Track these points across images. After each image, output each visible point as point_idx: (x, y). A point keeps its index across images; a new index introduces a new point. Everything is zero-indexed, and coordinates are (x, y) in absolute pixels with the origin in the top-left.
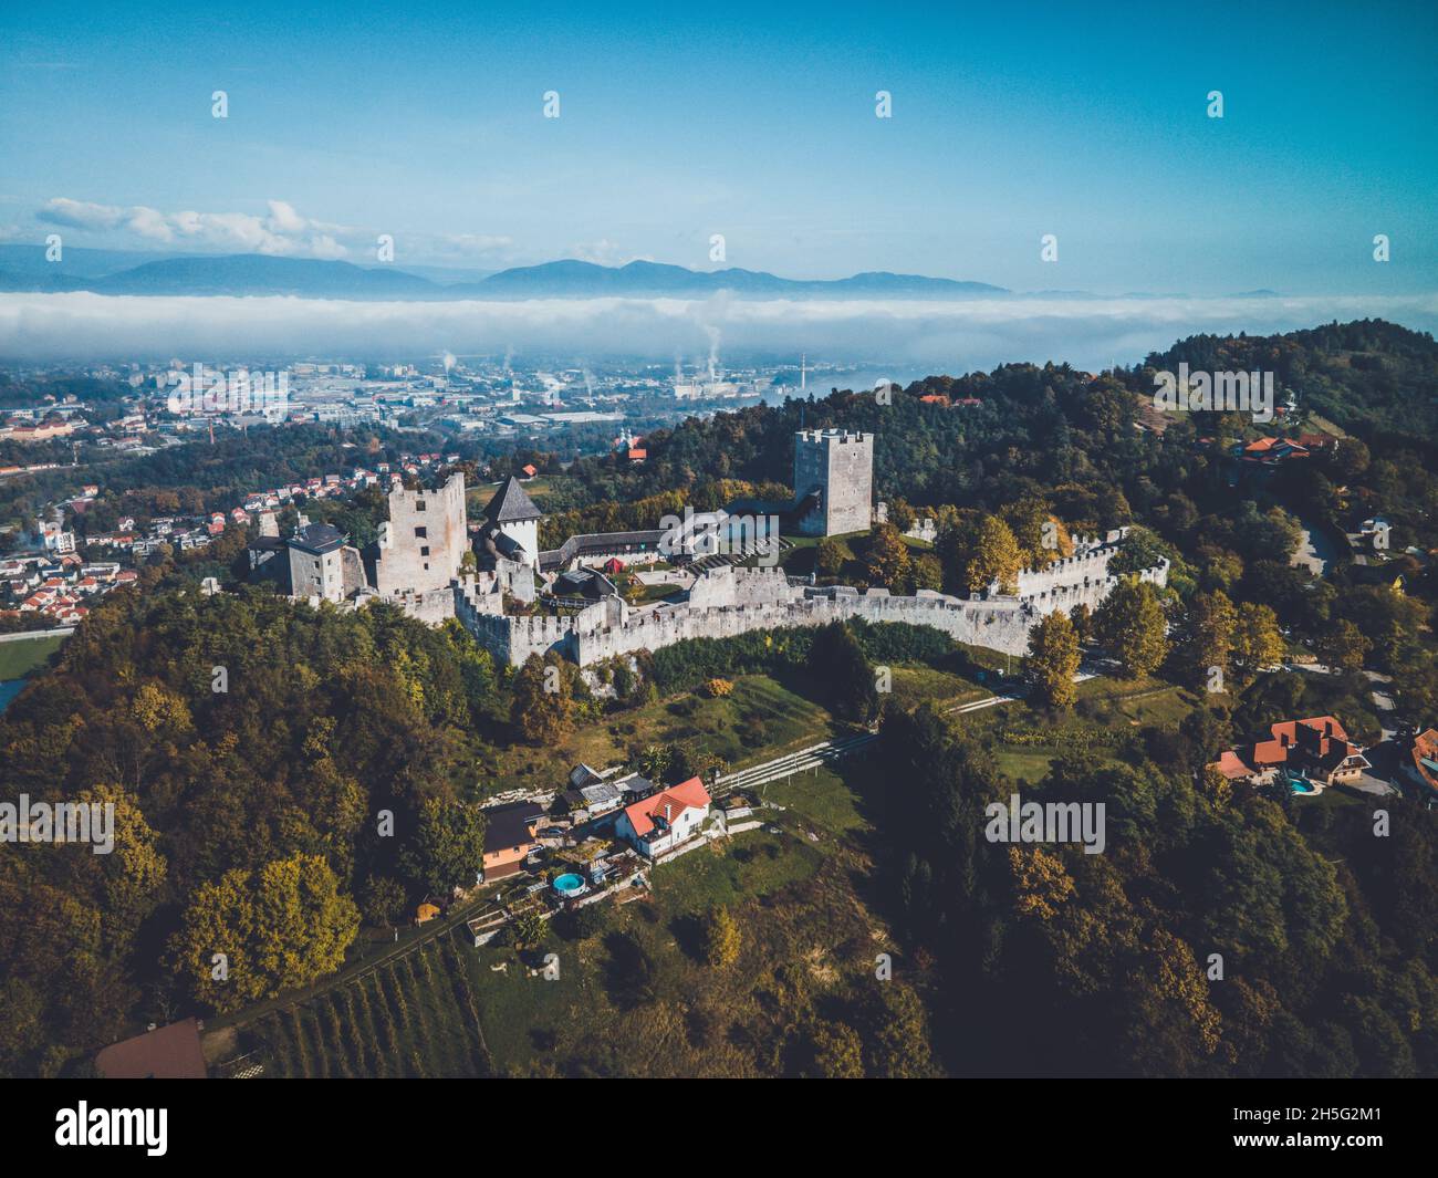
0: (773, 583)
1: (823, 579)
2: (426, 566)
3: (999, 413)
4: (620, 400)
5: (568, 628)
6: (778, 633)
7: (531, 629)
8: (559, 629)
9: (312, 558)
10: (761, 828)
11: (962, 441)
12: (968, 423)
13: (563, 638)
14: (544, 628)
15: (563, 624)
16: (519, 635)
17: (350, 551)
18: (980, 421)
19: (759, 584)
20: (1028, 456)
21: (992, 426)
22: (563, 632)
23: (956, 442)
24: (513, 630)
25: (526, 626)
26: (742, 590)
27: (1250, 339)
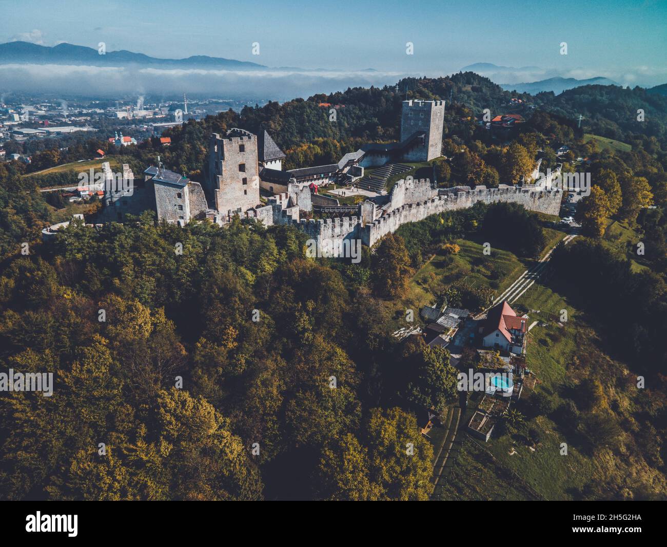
0: (424, 188)
1: (441, 184)
2: (245, 192)
3: (360, 110)
4: (86, 120)
5: (356, 223)
6: (443, 215)
7: (334, 227)
8: (350, 225)
9: (174, 191)
10: (538, 325)
11: (346, 125)
12: (347, 117)
13: (353, 230)
14: (342, 225)
15: (353, 221)
16: (326, 231)
17: (194, 184)
18: (353, 115)
19: (417, 189)
20: (387, 130)
21: (359, 118)
22: (353, 226)
23: (344, 126)
24: (322, 229)
25: (331, 225)
26: (408, 194)
27: (429, 80)
